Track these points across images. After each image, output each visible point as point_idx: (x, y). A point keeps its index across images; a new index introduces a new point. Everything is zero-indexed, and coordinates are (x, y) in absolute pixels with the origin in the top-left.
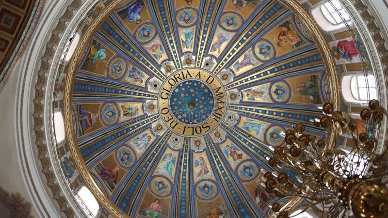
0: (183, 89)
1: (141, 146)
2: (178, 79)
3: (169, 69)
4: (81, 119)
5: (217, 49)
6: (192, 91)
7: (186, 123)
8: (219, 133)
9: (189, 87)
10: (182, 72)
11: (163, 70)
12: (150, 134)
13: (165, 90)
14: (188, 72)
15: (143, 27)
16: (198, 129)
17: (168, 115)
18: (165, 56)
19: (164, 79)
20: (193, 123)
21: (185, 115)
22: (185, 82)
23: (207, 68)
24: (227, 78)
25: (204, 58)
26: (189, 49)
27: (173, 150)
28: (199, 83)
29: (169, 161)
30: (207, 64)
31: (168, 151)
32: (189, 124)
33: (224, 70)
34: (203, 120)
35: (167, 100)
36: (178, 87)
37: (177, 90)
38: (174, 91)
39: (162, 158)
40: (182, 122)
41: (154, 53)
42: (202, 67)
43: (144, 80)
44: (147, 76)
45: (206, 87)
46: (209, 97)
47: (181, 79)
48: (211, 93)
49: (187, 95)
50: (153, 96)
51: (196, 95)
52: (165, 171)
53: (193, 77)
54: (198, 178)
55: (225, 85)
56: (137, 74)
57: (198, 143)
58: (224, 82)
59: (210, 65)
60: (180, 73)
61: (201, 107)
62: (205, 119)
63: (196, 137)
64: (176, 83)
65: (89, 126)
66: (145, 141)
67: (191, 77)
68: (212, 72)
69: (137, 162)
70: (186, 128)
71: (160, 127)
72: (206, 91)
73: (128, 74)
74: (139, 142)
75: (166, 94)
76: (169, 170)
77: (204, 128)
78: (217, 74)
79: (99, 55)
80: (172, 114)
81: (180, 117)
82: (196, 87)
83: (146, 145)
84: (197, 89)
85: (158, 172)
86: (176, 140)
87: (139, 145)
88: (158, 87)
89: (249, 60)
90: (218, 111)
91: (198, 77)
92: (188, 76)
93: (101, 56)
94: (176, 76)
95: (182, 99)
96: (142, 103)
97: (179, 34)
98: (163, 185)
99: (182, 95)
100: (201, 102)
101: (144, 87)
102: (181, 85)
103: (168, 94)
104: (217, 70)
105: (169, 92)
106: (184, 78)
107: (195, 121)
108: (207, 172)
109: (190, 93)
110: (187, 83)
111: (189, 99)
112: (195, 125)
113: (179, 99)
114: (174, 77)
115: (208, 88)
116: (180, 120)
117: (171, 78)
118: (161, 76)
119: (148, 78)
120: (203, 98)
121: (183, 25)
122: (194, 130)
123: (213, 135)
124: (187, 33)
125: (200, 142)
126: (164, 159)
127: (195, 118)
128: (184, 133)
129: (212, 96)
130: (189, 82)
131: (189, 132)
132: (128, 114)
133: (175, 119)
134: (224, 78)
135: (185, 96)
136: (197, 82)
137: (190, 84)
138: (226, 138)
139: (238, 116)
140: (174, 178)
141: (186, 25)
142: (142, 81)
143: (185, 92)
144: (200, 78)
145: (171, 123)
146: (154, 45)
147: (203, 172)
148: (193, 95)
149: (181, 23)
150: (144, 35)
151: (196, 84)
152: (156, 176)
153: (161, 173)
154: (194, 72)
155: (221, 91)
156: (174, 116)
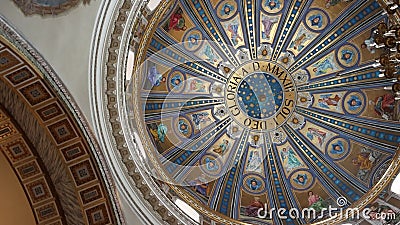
2: (233, 90)
3: (219, 90)
4: (196, 189)
5: (238, 39)
6: (251, 88)
7: (271, 115)
8: (303, 98)
10: (231, 82)
11: (215, 95)
12: (254, 150)
13: (232, 107)
14: (234, 78)
15: (170, 80)
16: (285, 111)
17: (253, 123)
18: (207, 84)
19: (222, 100)
20: (277, 110)
21: (265, 110)
22: (240, 87)
23: (244, 60)
24: (267, 53)
25: (236, 55)
26: (218, 61)
29: (288, 155)
30: (242, 58)
32: (274, 113)
33: (259, 48)
34: (281, 100)
35: (241, 113)
36: (239, 95)
37: (240, 99)
38: (239, 101)
39: (281, 159)
40: (267, 117)
41: (197, 90)
42: (241, 63)
45: (259, 74)
46: (268, 79)
47: (235, 88)
48: (267, 75)
49: (251, 94)
50: (228, 121)
51: (257, 88)
52: (293, 166)
53: (242, 76)
54: (323, 146)
55: (271, 58)
56: (201, 117)
59: (245, 56)
60: (229, 84)
61: (270, 92)
63: (289, 118)
64: (234, 94)
65: (206, 189)
66: (256, 158)
68: (252, 59)
69: (266, 179)
70: (276, 118)
71: (256, 137)
72: (261, 77)
73: (193, 123)
74: (252, 164)
75: (235, 109)
76: (295, 162)
77: (288, 105)
78: (257, 57)
79: (161, 132)
80: (255, 119)
82: (251, 82)
83: (260, 161)
84: (253, 82)
85: (289, 172)
86: (277, 134)
87: (255, 166)
88: (225, 110)
89: (269, 23)
90: (286, 82)
93: (164, 130)
94: (229, 90)
95: (250, 101)
96: (225, 134)
98: (302, 177)
99: (248, 98)
101: (215, 120)
102: (239, 92)
103: (237, 108)
104: (254, 54)
106: (236, 85)
107: (276, 107)
108: (324, 135)
109: (251, 91)
110: (242, 86)
111: (256, 95)
112: (280, 110)
113: (248, 104)
115: (261, 74)
116: (265, 117)
118: (219, 101)
119: (212, 112)
120: (265, 84)
121: (196, 48)
122: (283, 114)
123: (300, 103)
124: (204, 51)
125: (296, 119)
127: (274, 105)
128: (277, 124)
129: (270, 76)
130: (242, 83)
131: (280, 120)
132: (223, 152)
133: (260, 120)
135: (251, 97)
136: (249, 78)
137: (245, 84)
138: (313, 96)
139: (305, 71)
140: (305, 165)
141: (198, 46)
142: (209, 118)
143: (248, 94)
145: (261, 126)
146: (191, 84)
147: (322, 138)
150: (176, 84)
152: (290, 176)
153: (291, 171)
154: (239, 73)
155: (272, 65)
156: (257, 119)
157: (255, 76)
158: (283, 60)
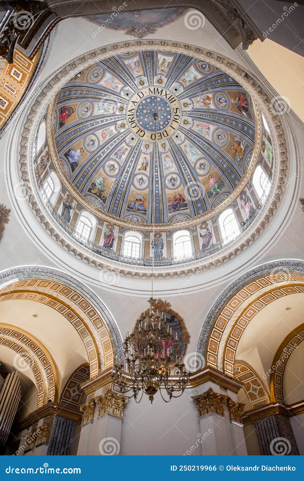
0: (142, 118)
1: (171, 166)
2: (132, 120)
3: (123, 126)
4: (136, 209)
5: (117, 85)
6: (145, 111)
7: (168, 124)
8: (186, 103)
9: (141, 113)
10: (128, 115)
11: (122, 130)
12: (165, 155)
13: (138, 132)
14: (129, 111)
15: (86, 146)
16: (176, 117)
17: (157, 135)
18: (112, 128)
19: (129, 131)
20: (170, 119)
21: (162, 123)
22: (137, 115)
23: (130, 95)
24: (143, 82)
25: (122, 96)
26: (111, 108)
27: (183, 142)
28: (141, 104)
29: (189, 149)
30: (127, 95)
31: (182, 146)
32: (169, 122)
33: (136, 82)
34: (170, 111)
35: (146, 132)
36: (139, 121)
37: (141, 123)
38: (141, 125)
39: (185, 153)
40: (166, 127)
41: (108, 136)
42: (128, 99)
43: (126, 147)
44: (124, 144)
45: (146, 99)
46: (154, 100)
47: (133, 117)
48: (151, 97)
49: (147, 116)
50: (139, 143)
51: (149, 109)
52: (194, 157)
53: (134, 107)
54: (210, 136)
55: (149, 84)
56: (120, 152)
57: (186, 122)
58: (146, 84)
59: (129, 93)
60: (128, 117)
61: (159, 108)
62: (170, 109)
63: (181, 121)
64: (135, 122)
65: (143, 203)
66: (169, 161)
67: (134, 109)
68: (135, 92)
69: (180, 174)
70: (171, 125)
71: (163, 145)
72: (148, 100)
73: (117, 160)
74: (168, 166)
75: (141, 132)
76: (195, 153)
77: (176, 113)
78: (138, 89)
79: (99, 184)
80: (158, 132)
81: (162, 127)
82: (143, 108)
83: (172, 161)
84: (144, 107)
85: (193, 162)
86: (177, 137)
87: (169, 167)
88: (134, 137)
89: (132, 63)
90: (168, 96)
91: (135, 104)
92: (133, 111)
93: (100, 182)
94: (130, 121)
95: (149, 121)
96: (142, 153)
97: (97, 115)
98: (203, 164)
99: (146, 120)
100: (156, 107)
101: (131, 148)
102: (138, 118)
103: (142, 131)
104: (134, 88)
105: (140, 129)
106: (133, 115)
107: (169, 117)
108: (209, 128)
109: (146, 114)
110: (138, 114)
111: (150, 115)
112: (172, 118)
113: (149, 124)
114: (130, 122)
115: (147, 99)
116: (164, 127)
117: (130, 125)
118: (127, 133)
119: (126, 143)
120: (153, 104)
121: (90, 113)
122: (175, 120)
123: (185, 108)
124: (97, 109)
125: (186, 120)
126: (186, 153)
127: (166, 116)
128: (174, 129)
129: (154, 97)
130: (137, 112)
131: (175, 125)
132: (145, 167)
133: (161, 131)
134: (142, 83)
135: (147, 118)
136: (139, 105)
137: (139, 111)
138: (191, 100)
139: (178, 84)
140: (202, 154)
141: (91, 110)
142: (126, 149)
143: (144, 117)
144: (137, 102)
145: (164, 135)
146: (102, 136)
147: (208, 131)
148: (149, 111)
149: (89, 114)
150: (92, 145)
151: (141, 107)
152: (195, 166)
153: (194, 161)
154: (131, 106)
155: (152, 89)
156: (159, 131)
157: (144, 102)
158: (158, 82)
